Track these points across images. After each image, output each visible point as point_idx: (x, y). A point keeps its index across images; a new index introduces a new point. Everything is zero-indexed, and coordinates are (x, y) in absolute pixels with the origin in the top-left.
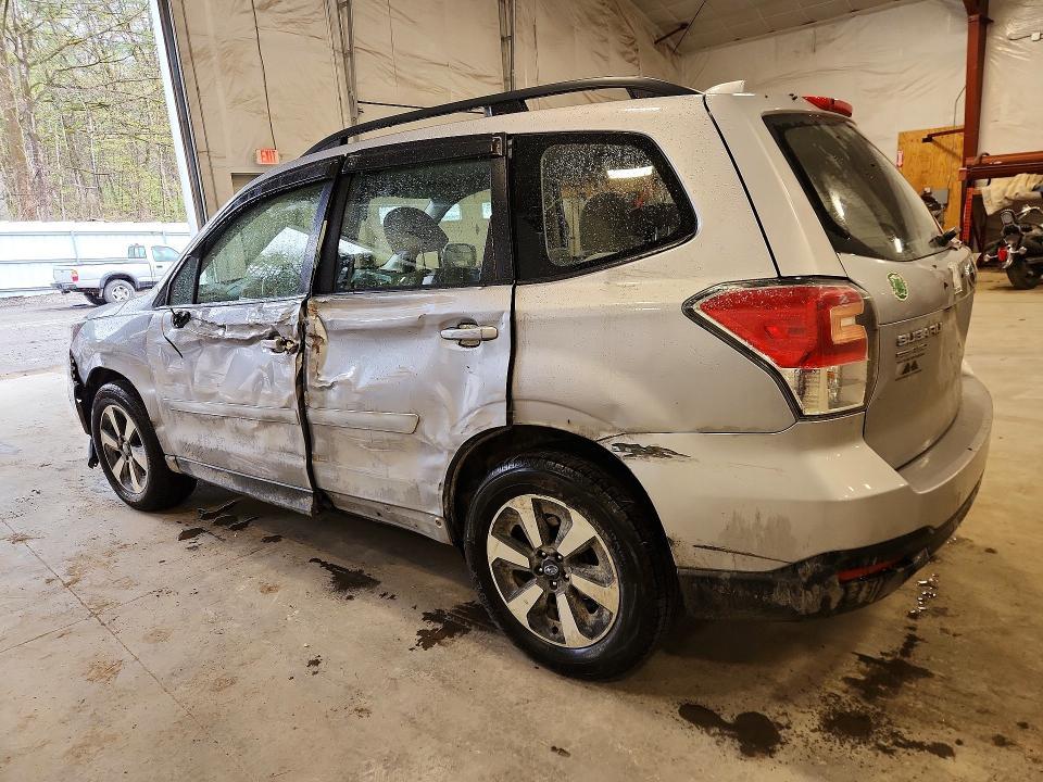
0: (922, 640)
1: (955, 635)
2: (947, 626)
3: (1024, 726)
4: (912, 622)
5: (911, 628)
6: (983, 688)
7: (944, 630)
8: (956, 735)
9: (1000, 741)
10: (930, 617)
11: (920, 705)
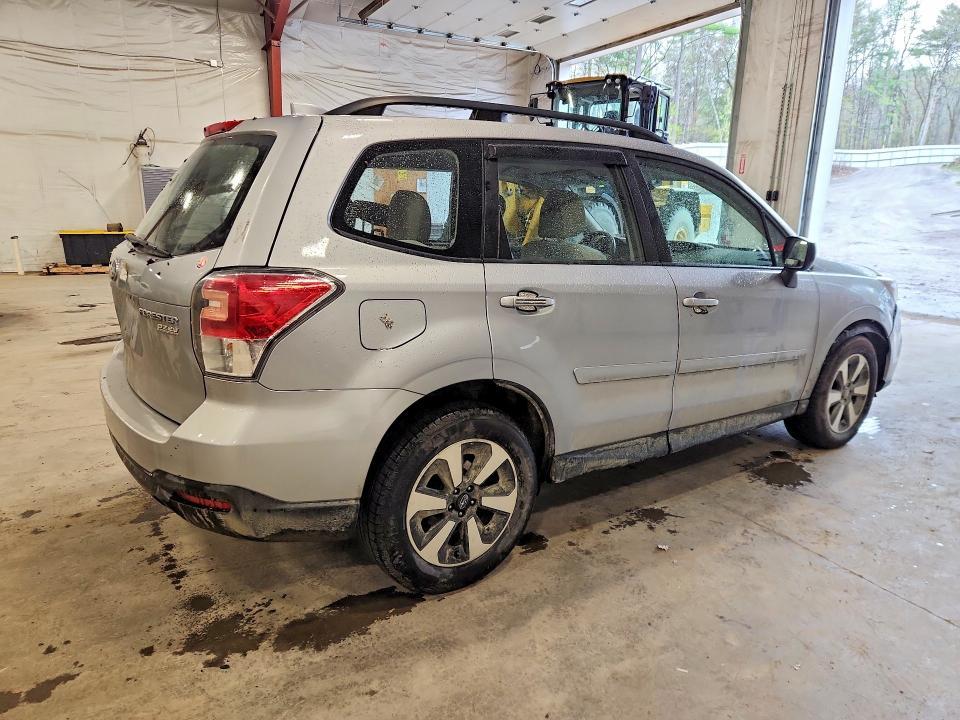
0: (151, 536)
1: (132, 550)
2: (141, 553)
3: (68, 526)
4: (167, 542)
5: (164, 539)
6: (97, 531)
7: (142, 549)
8: (102, 507)
9: (78, 515)
10: (157, 553)
11: (128, 509)
